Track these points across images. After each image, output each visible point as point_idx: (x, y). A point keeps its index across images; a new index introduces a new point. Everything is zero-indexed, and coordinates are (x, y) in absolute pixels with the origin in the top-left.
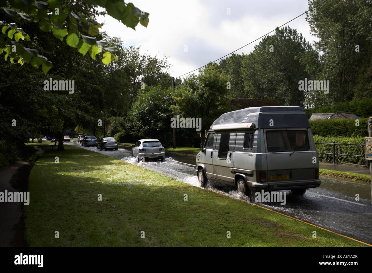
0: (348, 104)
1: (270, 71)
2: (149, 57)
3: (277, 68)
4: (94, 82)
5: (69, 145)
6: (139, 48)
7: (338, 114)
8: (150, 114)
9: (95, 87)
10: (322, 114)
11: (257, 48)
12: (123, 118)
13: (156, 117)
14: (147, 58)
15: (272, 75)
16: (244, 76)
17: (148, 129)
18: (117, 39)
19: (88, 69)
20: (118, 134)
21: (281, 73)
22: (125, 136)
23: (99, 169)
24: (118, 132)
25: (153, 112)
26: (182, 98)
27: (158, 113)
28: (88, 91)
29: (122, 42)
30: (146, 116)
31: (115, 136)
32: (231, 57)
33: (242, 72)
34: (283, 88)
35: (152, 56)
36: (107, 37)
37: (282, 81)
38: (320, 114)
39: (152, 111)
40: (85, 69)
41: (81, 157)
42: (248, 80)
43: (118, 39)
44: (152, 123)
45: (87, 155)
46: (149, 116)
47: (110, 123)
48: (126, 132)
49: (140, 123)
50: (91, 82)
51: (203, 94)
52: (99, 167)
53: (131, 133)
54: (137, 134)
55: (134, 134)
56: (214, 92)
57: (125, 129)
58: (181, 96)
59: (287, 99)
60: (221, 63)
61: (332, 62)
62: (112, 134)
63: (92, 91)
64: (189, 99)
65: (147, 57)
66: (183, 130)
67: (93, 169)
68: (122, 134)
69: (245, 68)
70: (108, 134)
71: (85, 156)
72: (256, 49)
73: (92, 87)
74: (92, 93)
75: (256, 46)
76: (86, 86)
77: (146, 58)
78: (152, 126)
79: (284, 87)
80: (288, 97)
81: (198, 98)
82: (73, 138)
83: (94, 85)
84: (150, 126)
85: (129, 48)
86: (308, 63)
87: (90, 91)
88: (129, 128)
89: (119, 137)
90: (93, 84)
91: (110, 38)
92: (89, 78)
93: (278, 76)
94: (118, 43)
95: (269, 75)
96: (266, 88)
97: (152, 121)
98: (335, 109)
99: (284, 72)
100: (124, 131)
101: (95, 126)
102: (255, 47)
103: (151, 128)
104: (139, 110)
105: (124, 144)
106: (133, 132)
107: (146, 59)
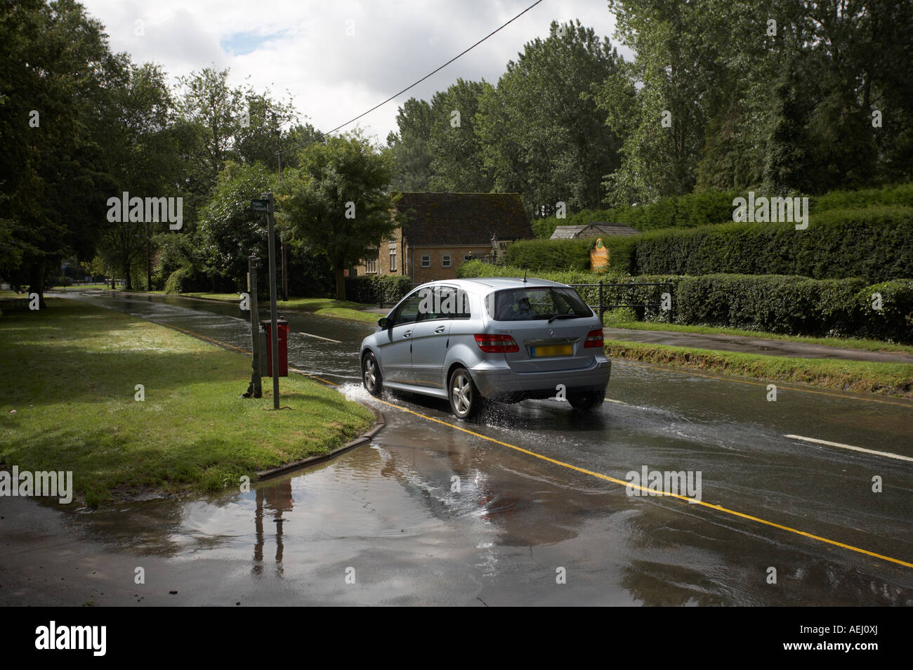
0: (677, 202)
1: (539, 125)
2: (249, 95)
3: (553, 115)
4: (101, 167)
5: (63, 299)
6: (225, 74)
7: (592, 228)
8: (235, 228)
9: (102, 176)
10: (575, 227)
11: (512, 69)
12: (186, 236)
13: (249, 234)
14: (246, 96)
15: (543, 132)
16: (482, 133)
17: (231, 261)
18: (152, 70)
19: (86, 138)
20: (178, 272)
21: (562, 129)
22: (192, 276)
23: (96, 336)
24: (179, 267)
25: (242, 224)
26: (292, 195)
27: (252, 225)
28: (85, 186)
29: (164, 76)
30: (225, 234)
31: (171, 276)
32: (455, 89)
33: (478, 125)
34: (566, 162)
35: (259, 92)
36: (129, 66)
37: (565, 147)
38: (571, 227)
39: (240, 222)
40: (81, 139)
41: (75, 320)
42: (492, 143)
43: (155, 69)
44: (238, 247)
45: (90, 317)
46: (232, 232)
47: (158, 247)
48: (194, 267)
49: (214, 248)
50: (93, 167)
51: (335, 189)
52: (97, 333)
53: (204, 271)
54: (217, 273)
55: (209, 272)
56: (356, 184)
57: (191, 260)
58: (291, 193)
59: (575, 188)
60: (435, 101)
61: (655, 109)
62: (165, 273)
63: (94, 184)
64: (307, 198)
65: (244, 94)
66: (306, 263)
67: (85, 336)
68: (187, 273)
69: (484, 114)
70: (157, 272)
71: (85, 317)
72: (509, 69)
73: (94, 178)
74: (96, 189)
75: (512, 63)
76: (82, 174)
77: (244, 96)
78: (240, 254)
79: (570, 160)
80: (577, 182)
81: (325, 196)
82: (81, 282)
83: (100, 173)
84: (235, 255)
85: (202, 73)
86: (612, 108)
87: (91, 187)
88: (200, 258)
89: (180, 278)
90: (97, 170)
91: (137, 67)
92: (88, 159)
93: (555, 134)
94: (155, 76)
95: (537, 132)
96: (531, 161)
97: (240, 245)
98: (653, 211)
99: (569, 126)
100: (191, 265)
101: (127, 256)
102: (508, 66)
103: (237, 258)
104: (213, 221)
105: (190, 294)
106: (208, 269)
107: (243, 100)
